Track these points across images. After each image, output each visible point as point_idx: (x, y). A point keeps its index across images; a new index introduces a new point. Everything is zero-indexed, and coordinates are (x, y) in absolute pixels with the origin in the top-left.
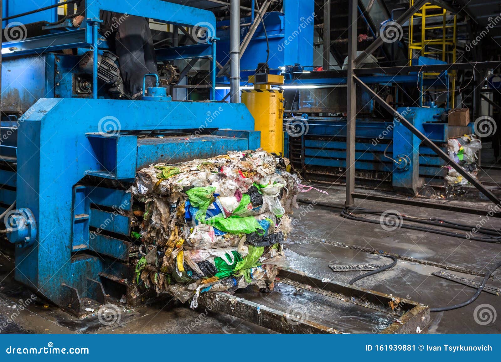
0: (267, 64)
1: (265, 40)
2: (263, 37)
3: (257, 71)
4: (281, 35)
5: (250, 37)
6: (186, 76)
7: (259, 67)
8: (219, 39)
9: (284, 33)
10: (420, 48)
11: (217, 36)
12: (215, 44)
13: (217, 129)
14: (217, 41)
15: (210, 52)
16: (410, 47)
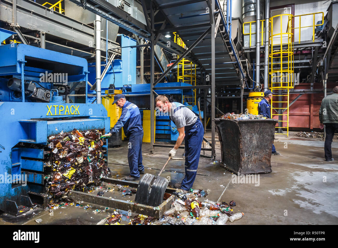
0: (114, 85)
1: (113, 73)
2: (112, 71)
3: (109, 88)
4: (121, 71)
5: (106, 71)
6: (74, 90)
7: (110, 86)
8: (89, 72)
9: (122, 70)
10: (182, 78)
11: (88, 71)
12: (87, 75)
13: (89, 116)
14: (88, 74)
15: (85, 78)
16: (178, 78)
